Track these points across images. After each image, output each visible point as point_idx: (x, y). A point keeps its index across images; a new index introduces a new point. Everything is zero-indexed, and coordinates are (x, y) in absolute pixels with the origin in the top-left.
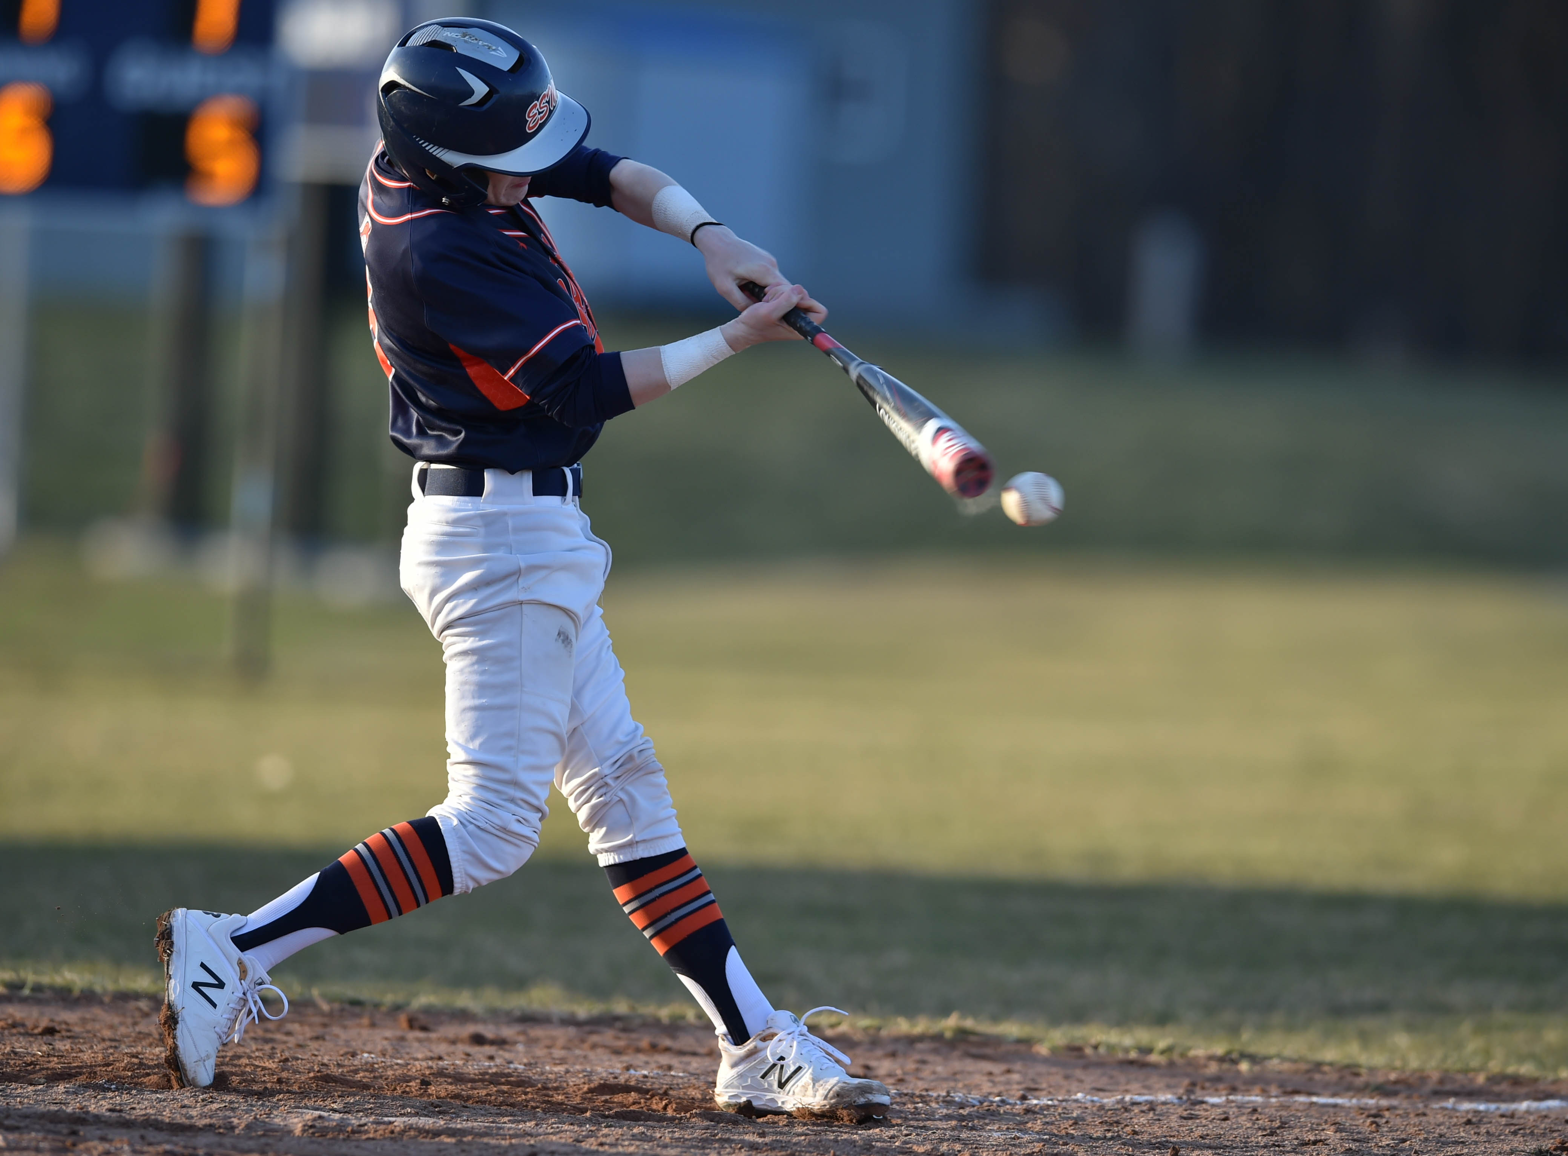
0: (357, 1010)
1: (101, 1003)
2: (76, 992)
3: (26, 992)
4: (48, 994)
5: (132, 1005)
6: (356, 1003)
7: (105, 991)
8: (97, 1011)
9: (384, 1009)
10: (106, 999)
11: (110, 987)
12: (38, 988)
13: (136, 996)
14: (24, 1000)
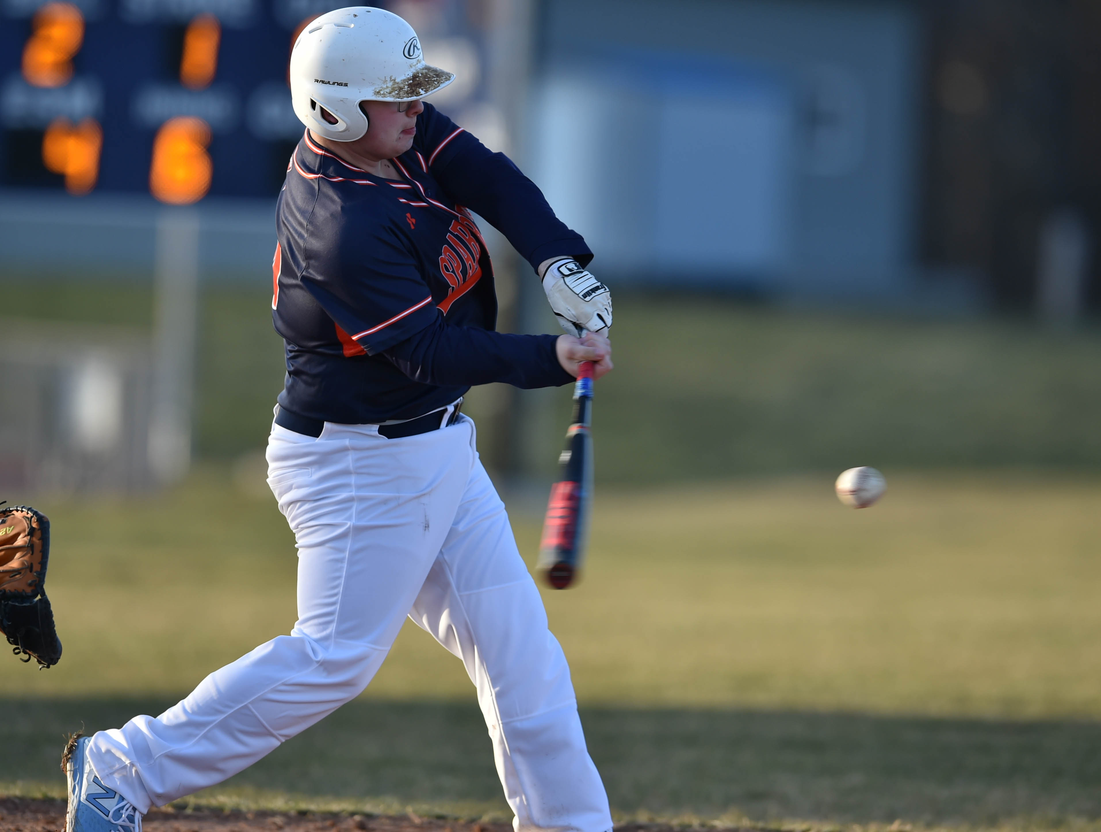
0: (441, 822)
1: (246, 819)
2: (227, 811)
3: (189, 811)
4: (206, 812)
5: (270, 820)
6: (441, 817)
7: (249, 811)
8: (242, 825)
9: (462, 822)
10: (250, 816)
11: (253, 806)
12: (198, 808)
13: (273, 813)
14: (187, 817)
